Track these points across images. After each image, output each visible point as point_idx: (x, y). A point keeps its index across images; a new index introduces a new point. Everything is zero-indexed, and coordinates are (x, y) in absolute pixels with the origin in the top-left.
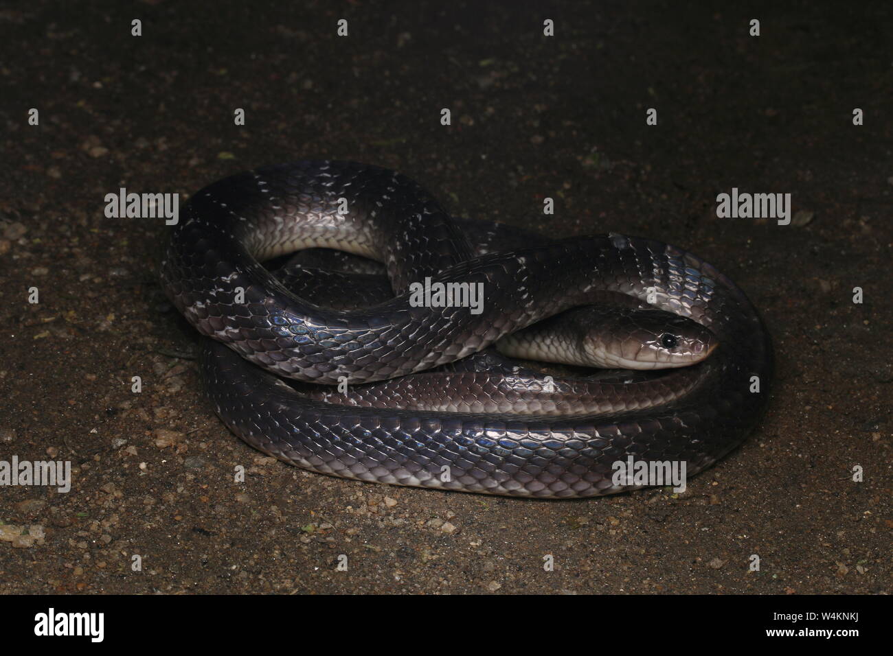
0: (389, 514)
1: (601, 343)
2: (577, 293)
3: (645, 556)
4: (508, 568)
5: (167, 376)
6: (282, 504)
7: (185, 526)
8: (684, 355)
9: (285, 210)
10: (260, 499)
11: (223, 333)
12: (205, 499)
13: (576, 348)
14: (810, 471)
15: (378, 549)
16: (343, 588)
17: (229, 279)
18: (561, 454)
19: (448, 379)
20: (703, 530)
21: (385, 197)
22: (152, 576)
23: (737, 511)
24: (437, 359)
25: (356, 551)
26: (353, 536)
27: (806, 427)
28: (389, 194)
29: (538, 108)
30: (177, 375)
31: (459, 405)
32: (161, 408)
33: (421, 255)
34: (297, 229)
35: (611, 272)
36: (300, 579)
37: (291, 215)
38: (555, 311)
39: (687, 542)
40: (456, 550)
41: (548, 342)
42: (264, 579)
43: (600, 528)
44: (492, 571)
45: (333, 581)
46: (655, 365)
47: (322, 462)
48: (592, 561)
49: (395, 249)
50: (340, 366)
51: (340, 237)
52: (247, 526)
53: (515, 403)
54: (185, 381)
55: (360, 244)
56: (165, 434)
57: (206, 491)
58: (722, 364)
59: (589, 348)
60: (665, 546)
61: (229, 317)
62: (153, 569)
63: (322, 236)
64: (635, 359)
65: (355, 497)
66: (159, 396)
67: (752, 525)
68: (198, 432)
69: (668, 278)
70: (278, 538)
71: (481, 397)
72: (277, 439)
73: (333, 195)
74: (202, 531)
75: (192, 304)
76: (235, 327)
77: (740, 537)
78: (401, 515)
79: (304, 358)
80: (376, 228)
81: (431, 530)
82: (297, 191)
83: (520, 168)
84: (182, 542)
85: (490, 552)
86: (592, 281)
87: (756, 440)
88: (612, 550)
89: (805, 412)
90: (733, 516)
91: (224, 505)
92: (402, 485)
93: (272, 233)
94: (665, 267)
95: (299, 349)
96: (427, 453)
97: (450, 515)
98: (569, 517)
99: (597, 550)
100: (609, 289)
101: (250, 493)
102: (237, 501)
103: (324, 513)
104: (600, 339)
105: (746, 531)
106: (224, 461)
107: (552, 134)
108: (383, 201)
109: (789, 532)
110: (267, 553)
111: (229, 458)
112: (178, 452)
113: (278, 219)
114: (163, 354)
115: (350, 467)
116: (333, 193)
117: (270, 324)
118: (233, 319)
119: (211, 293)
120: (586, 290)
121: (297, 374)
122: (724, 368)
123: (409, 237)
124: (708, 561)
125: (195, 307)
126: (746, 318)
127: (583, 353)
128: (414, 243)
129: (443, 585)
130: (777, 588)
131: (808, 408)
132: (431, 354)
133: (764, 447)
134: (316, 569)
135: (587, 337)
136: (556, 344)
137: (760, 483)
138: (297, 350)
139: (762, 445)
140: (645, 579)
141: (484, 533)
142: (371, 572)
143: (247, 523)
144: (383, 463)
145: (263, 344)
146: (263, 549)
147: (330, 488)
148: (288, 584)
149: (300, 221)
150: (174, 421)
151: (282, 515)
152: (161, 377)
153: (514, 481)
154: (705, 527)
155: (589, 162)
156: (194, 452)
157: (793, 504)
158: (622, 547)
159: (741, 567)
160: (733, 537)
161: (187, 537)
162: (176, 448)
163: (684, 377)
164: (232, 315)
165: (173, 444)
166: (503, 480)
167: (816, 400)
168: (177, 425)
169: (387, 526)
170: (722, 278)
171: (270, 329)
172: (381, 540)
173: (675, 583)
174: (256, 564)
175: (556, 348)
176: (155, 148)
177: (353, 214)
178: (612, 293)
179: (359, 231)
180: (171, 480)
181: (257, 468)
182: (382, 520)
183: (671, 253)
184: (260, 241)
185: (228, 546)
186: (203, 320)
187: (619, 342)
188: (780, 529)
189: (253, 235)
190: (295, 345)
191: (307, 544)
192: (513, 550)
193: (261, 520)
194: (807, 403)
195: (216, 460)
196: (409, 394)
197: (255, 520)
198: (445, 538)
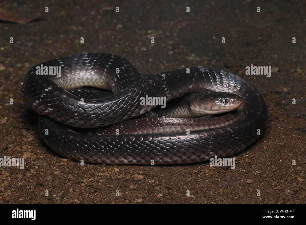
0: (116, 174)
1: (197, 105)
2: (186, 88)
3: (220, 181)
4: (165, 189)
5: (27, 135)
6: (73, 174)
7: (34, 183)
8: (230, 106)
9: (71, 72)
10: (64, 173)
11: (47, 111)
12: (42, 174)
13: (188, 110)
14: (284, 149)
15: (112, 186)
16: (98, 200)
17: (48, 90)
18: (183, 144)
19: (137, 121)
20: (243, 171)
21: (109, 63)
22: (21, 201)
23: (256, 164)
24: (132, 115)
25: (103, 187)
26: (102, 182)
27: (282, 135)
28: (111, 62)
29: (171, 42)
30: (31, 135)
31: (142, 132)
32: (25, 146)
33: (124, 81)
34: (76, 79)
35: (200, 81)
36: (81, 198)
37: (73, 73)
38: (178, 95)
39: (237, 175)
40: (144, 184)
41: (177, 110)
42: (66, 199)
43: (202, 173)
44: (158, 190)
45: (94, 198)
46: (219, 112)
47: (88, 157)
48: (199, 185)
49: (114, 81)
50: (94, 119)
51: (93, 81)
52: (59, 182)
53: (164, 128)
54: (34, 136)
55: (101, 83)
56: (26, 153)
57: (43, 172)
58: (246, 111)
59: (193, 108)
60: (228, 177)
61: (49, 104)
62: (21, 198)
63: (86, 81)
64: (211, 110)
65: (103, 170)
66: (24, 142)
67: (263, 168)
68: (40, 152)
69: (223, 82)
70: (72, 185)
71: (150, 127)
72: (70, 150)
73: (89, 65)
74: (41, 184)
75: (34, 102)
76: (51, 108)
77: (258, 172)
78: (121, 174)
79: (79, 117)
80: (107, 75)
81: (133, 178)
82: (75, 65)
83: (165, 62)
84: (33, 188)
85: (157, 184)
86: (192, 84)
87: (262, 141)
88: (207, 180)
89: (281, 130)
90: (255, 165)
91: (50, 176)
92: (121, 164)
93: (66, 80)
94: (221, 78)
95: (77, 114)
96: (130, 149)
97: (141, 173)
98: (189, 171)
99: (201, 181)
100: (199, 87)
101: (60, 171)
102: (55, 174)
103: (90, 175)
104: (196, 103)
105: (260, 170)
106: (50, 161)
107: (176, 51)
108: (109, 65)
109: (278, 169)
110: (67, 190)
111: (52, 160)
112: (31, 159)
113: (68, 75)
114: (26, 128)
115: (100, 158)
116: (90, 64)
117: (65, 105)
118: (50, 105)
119: (41, 96)
120: (190, 87)
121: (77, 123)
122: (247, 112)
123: (119, 76)
124: (246, 181)
125: (36, 103)
126: (254, 94)
127: (190, 111)
128: (121, 77)
129: (139, 196)
130: (274, 188)
131: (282, 129)
132: (129, 113)
133: (265, 143)
134: (87, 194)
135: (191, 104)
136: (180, 110)
137: (265, 154)
138: (76, 114)
139: (265, 142)
140: (221, 189)
141: (155, 178)
142: (110, 194)
143: (59, 181)
144: (113, 155)
145: (63, 113)
146: (66, 189)
147: (93, 168)
148: (76, 200)
149: (77, 76)
150: (30, 150)
151: (73, 177)
152: (25, 136)
153: (166, 157)
154: (243, 170)
155: (191, 58)
156: (38, 159)
157: (279, 160)
158: (211, 179)
159: (260, 182)
160: (256, 172)
161: (35, 187)
162: (31, 158)
163: (231, 116)
164: (50, 104)
165: (30, 157)
166: (161, 157)
167: (285, 126)
168: (31, 151)
169: (115, 179)
170: (244, 81)
171: (65, 107)
172: (113, 183)
173: (233, 189)
174: (63, 194)
175: (180, 112)
176: (24, 66)
177: (98, 71)
178: (201, 88)
179: (101, 78)
180: (29, 169)
181: (63, 163)
182: (114, 176)
183: (223, 73)
184: (61, 83)
185: (51, 189)
186: (39, 108)
187: (204, 104)
188: (274, 169)
189: (58, 80)
190: (75, 112)
191: (83, 186)
192: (167, 183)
193: (65, 180)
194: (282, 127)
195: (47, 161)
196: (122, 129)
197: (62, 180)
198: (139, 181)
